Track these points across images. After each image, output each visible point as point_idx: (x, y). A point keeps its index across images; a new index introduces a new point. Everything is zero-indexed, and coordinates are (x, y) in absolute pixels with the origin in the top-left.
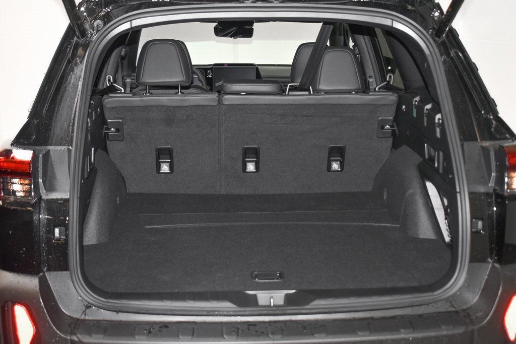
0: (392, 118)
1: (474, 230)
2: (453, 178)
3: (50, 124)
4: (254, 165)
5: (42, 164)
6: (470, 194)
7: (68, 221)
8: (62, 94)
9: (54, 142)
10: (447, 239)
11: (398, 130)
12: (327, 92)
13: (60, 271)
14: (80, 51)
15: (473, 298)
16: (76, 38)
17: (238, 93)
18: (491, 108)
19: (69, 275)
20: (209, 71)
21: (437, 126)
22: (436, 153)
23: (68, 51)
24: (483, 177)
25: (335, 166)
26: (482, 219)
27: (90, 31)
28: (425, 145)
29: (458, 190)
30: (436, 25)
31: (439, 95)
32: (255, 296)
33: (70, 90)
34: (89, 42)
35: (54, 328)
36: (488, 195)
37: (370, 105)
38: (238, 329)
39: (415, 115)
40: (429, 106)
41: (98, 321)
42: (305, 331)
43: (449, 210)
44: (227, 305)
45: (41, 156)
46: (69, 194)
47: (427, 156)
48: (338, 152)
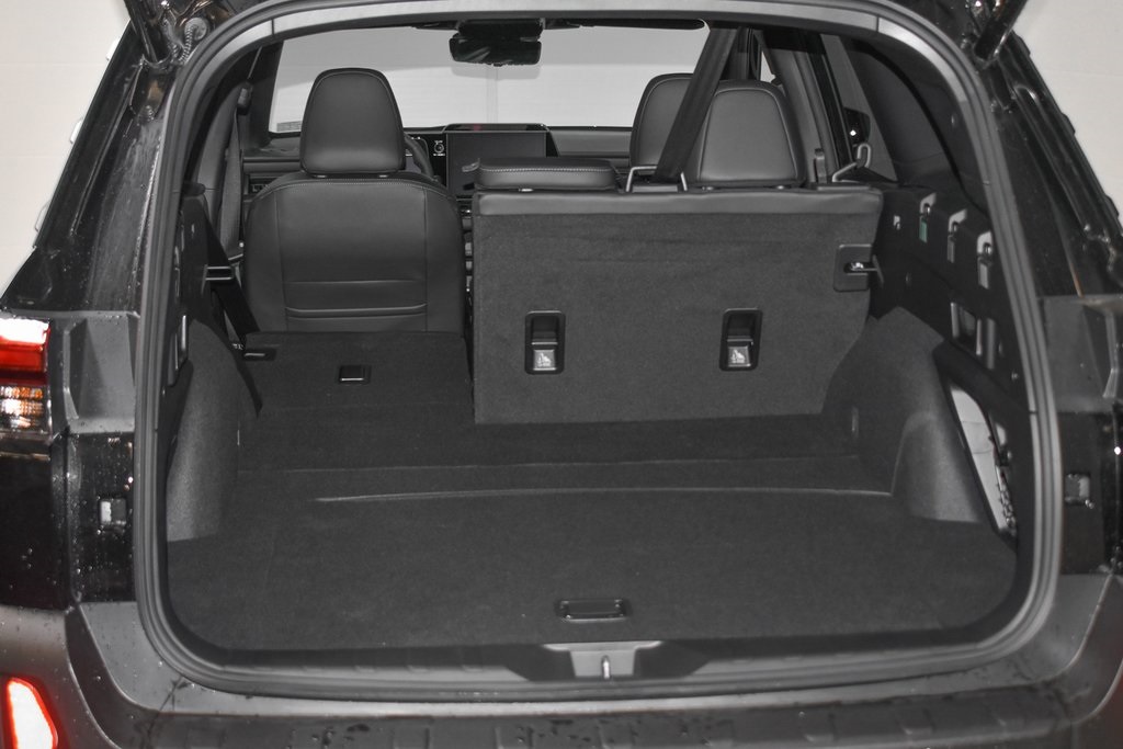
0: (868, 245)
1: (1069, 499)
2: (1022, 380)
3: (86, 260)
4: (552, 356)
5: (69, 352)
6: (1061, 416)
7: (132, 485)
8: (114, 190)
9: (96, 302)
10: (1002, 522)
11: (883, 273)
12: (720, 187)
13: (114, 600)
14: (154, 91)
15: (1069, 655)
16: (143, 59)
17: (514, 189)
18: (1105, 217)
19: (136, 611)
20: (437, 142)
21: (982, 262)
22: (979, 323)
23: (125, 90)
24: (1089, 378)
25: (739, 357)
26: (1088, 475)
27: (175, 43)
28: (952, 305)
29: (1032, 407)
30: (978, 28)
31: (987, 189)
32: (567, 656)
33: (133, 181)
34: (175, 68)
35: (103, 733)
36: (1100, 418)
37: (817, 215)
38: (531, 731)
39: (924, 237)
40: (959, 217)
41: (205, 718)
42: (684, 734)
43: (1009, 455)
44: (503, 677)
45: (66, 333)
46: (133, 422)
47: (955, 331)
48: (745, 325)
